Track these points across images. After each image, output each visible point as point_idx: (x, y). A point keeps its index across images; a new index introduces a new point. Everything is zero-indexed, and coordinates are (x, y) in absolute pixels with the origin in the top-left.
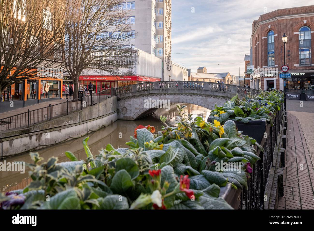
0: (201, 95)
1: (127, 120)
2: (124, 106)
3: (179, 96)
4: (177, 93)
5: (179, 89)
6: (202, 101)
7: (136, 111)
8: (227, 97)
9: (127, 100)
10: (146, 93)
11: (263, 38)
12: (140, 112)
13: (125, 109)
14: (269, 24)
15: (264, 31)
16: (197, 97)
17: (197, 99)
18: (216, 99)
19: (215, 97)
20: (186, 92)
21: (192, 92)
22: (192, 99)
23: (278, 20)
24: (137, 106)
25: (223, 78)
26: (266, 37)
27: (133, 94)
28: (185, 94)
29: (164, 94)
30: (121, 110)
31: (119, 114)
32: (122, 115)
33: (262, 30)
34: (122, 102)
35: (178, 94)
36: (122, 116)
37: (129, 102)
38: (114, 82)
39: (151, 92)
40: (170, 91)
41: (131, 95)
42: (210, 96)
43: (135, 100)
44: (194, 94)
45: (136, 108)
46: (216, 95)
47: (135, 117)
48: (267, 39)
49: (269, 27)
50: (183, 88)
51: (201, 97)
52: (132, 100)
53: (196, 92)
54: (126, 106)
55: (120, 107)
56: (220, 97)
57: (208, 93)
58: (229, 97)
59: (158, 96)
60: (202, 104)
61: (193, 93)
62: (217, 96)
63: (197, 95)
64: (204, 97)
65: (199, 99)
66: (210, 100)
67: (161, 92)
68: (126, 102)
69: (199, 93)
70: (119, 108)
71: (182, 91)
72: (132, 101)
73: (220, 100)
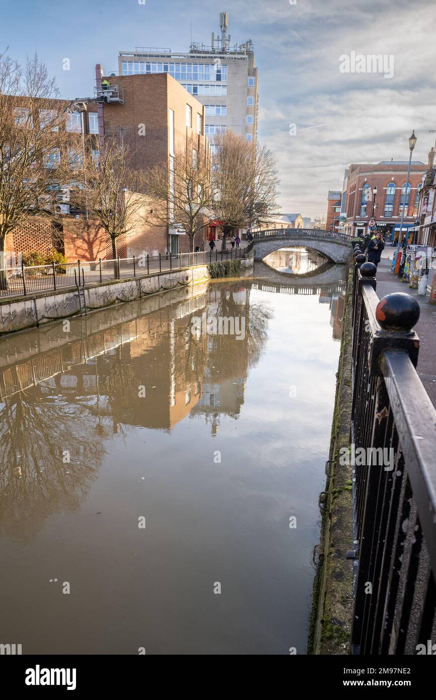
0: (315, 240)
3: (298, 241)
5: (299, 235)
6: (315, 245)
7: (264, 253)
9: (256, 244)
10: (272, 238)
11: (360, 189)
14: (366, 176)
15: (361, 183)
16: (312, 242)
18: (326, 243)
19: (325, 241)
20: (305, 237)
21: (309, 237)
22: (308, 243)
23: (374, 175)
24: (265, 249)
25: (292, 222)
26: (362, 189)
29: (288, 239)
33: (359, 181)
35: (299, 239)
37: (258, 246)
39: (277, 237)
40: (292, 237)
41: (260, 239)
42: (322, 241)
43: (263, 244)
44: (310, 239)
45: (263, 251)
48: (362, 190)
49: (366, 180)
51: (315, 242)
52: (260, 243)
53: (312, 238)
56: (329, 241)
57: (320, 239)
58: (335, 241)
60: (315, 247)
62: (327, 241)
63: (313, 240)
64: (317, 242)
66: (321, 244)
67: (285, 237)
69: (314, 238)
71: (301, 237)
73: (328, 244)
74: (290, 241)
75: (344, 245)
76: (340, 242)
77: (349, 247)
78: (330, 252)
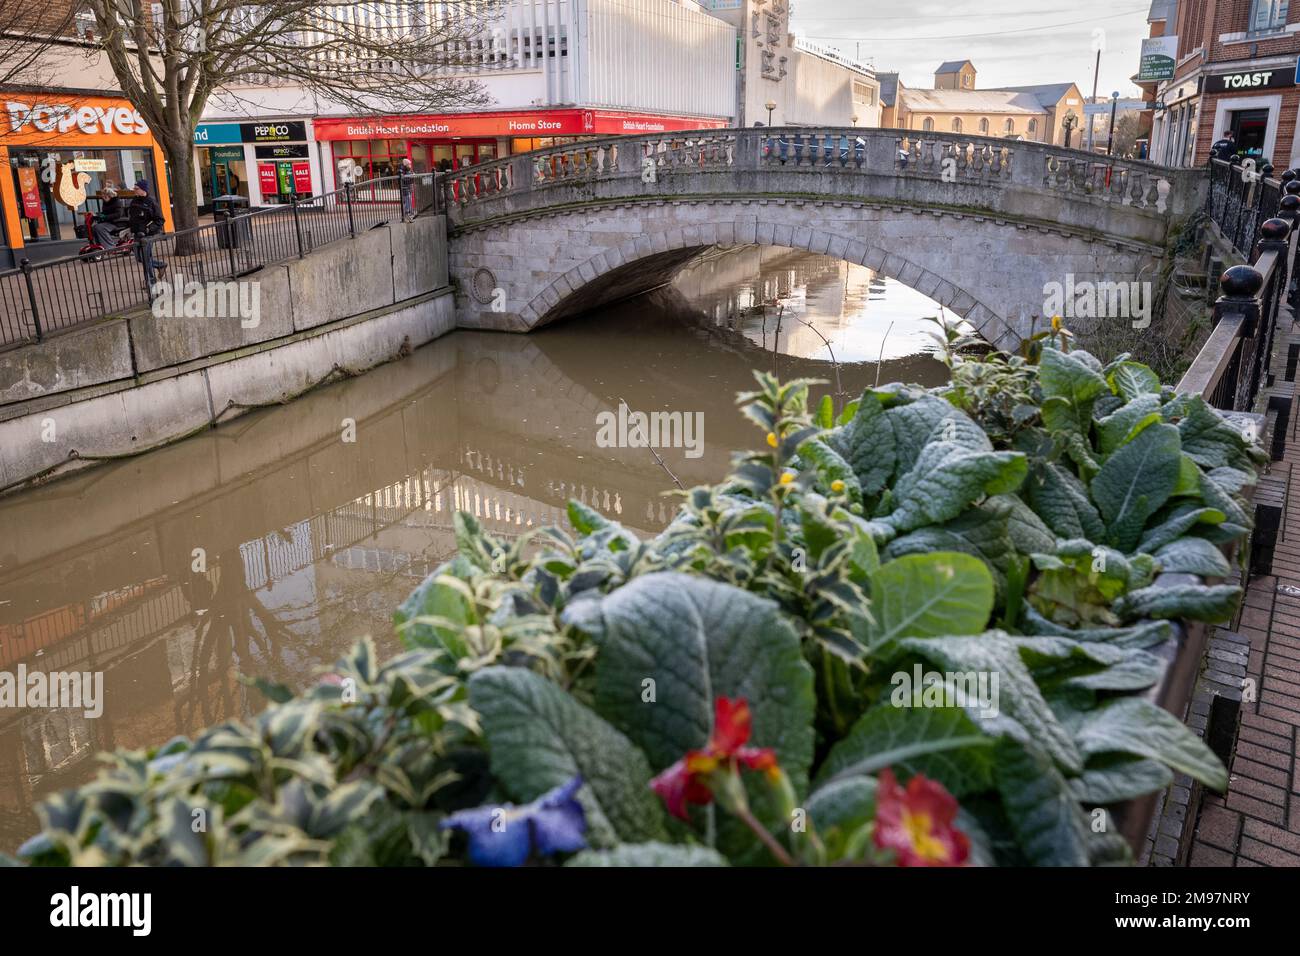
0: (848, 201)
1: (498, 331)
2: (480, 265)
3: (736, 210)
4: (729, 195)
5: (738, 174)
6: (853, 233)
7: (539, 288)
8: (988, 209)
9: (492, 235)
10: (577, 195)
12: (553, 293)
13: (484, 277)
16: (829, 211)
17: (826, 223)
18: (927, 223)
19: (923, 209)
20: (777, 185)
21: (803, 184)
22: (805, 224)
24: (541, 265)
25: (1045, 108)
27: (517, 206)
28: (769, 197)
29: (667, 200)
30: (467, 283)
31: (461, 301)
32: (474, 306)
34: (468, 246)
35: (733, 198)
36: (473, 313)
37: (503, 245)
38: (492, 141)
39: (602, 192)
40: (695, 187)
41: (510, 207)
42: (900, 205)
43: (529, 232)
44: (811, 198)
45: (535, 274)
46: (929, 197)
47: (533, 317)
50: (761, 165)
51: (847, 214)
52: (516, 231)
53: (824, 186)
54: (488, 264)
55: (464, 270)
56: (949, 209)
57: (887, 190)
58: (997, 207)
59: (636, 209)
60: (853, 250)
61: (808, 190)
62: (933, 204)
63: (828, 200)
64: (866, 213)
65: (837, 224)
66: (894, 225)
68: (489, 247)
69: (841, 190)
70: (461, 272)
71: (753, 184)
72: (514, 240)
73: (946, 227)
74: (683, 212)
75: (1075, 232)
76: (1036, 209)
77: (1119, 248)
78: (966, 283)
